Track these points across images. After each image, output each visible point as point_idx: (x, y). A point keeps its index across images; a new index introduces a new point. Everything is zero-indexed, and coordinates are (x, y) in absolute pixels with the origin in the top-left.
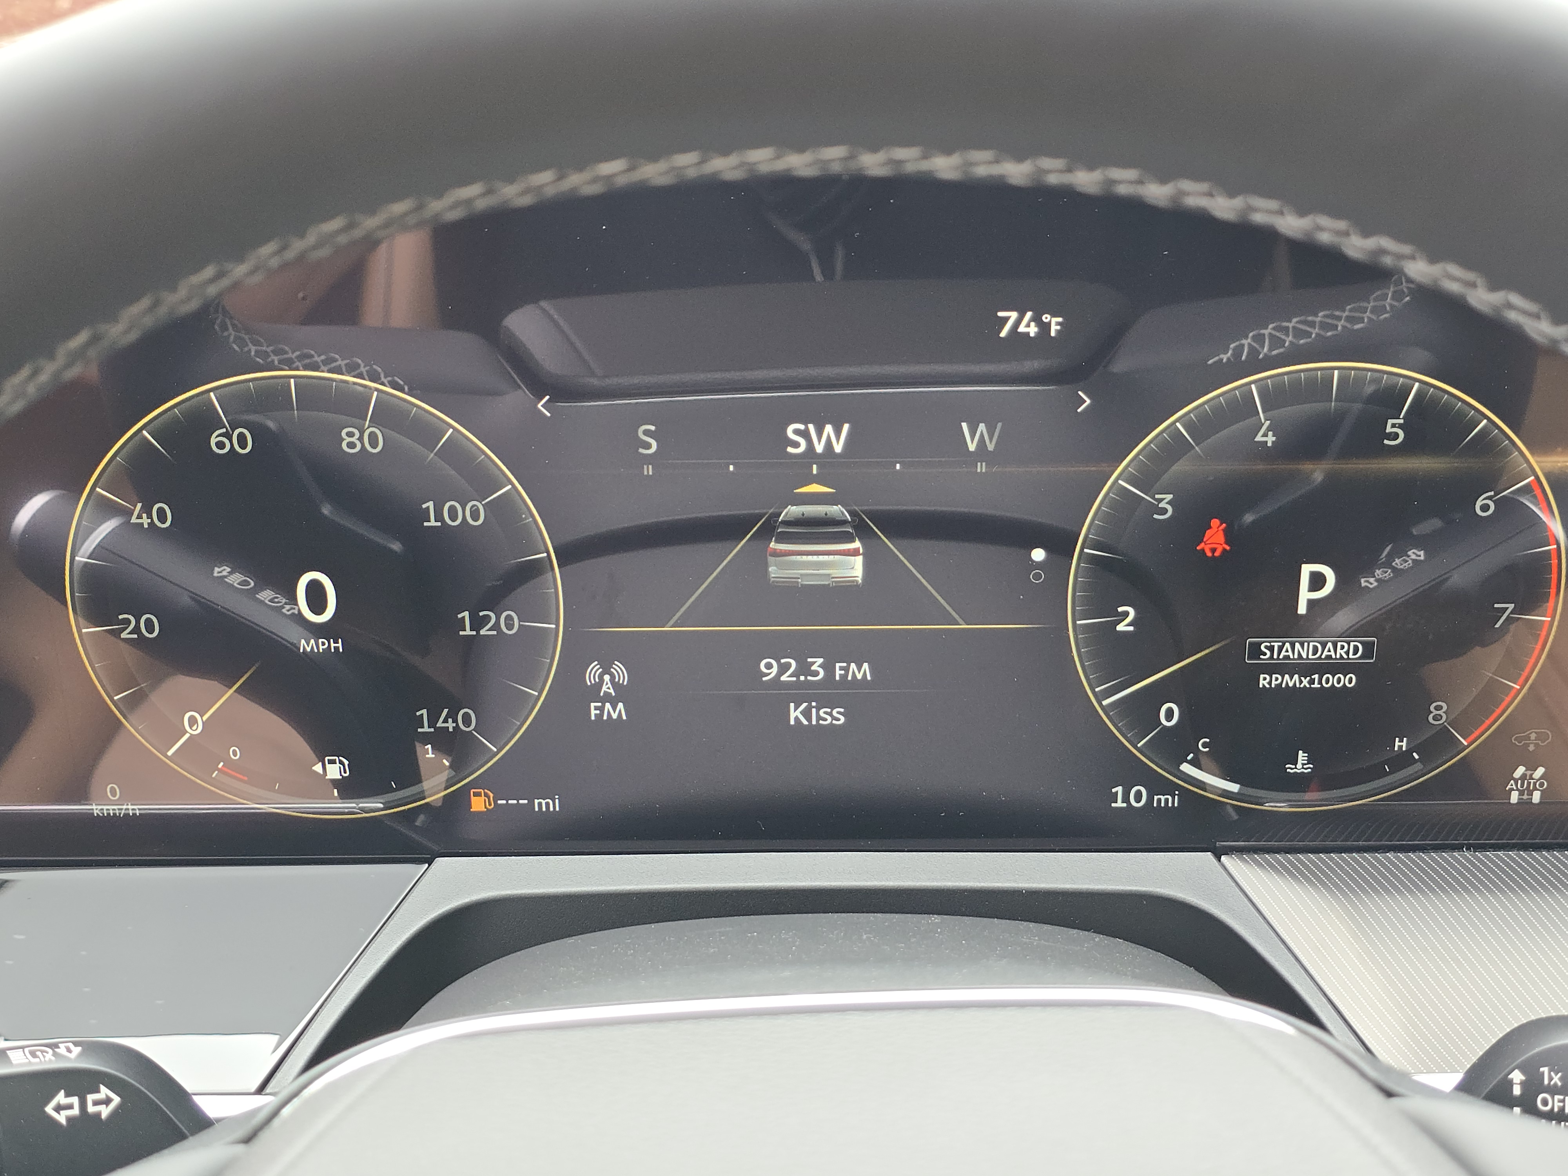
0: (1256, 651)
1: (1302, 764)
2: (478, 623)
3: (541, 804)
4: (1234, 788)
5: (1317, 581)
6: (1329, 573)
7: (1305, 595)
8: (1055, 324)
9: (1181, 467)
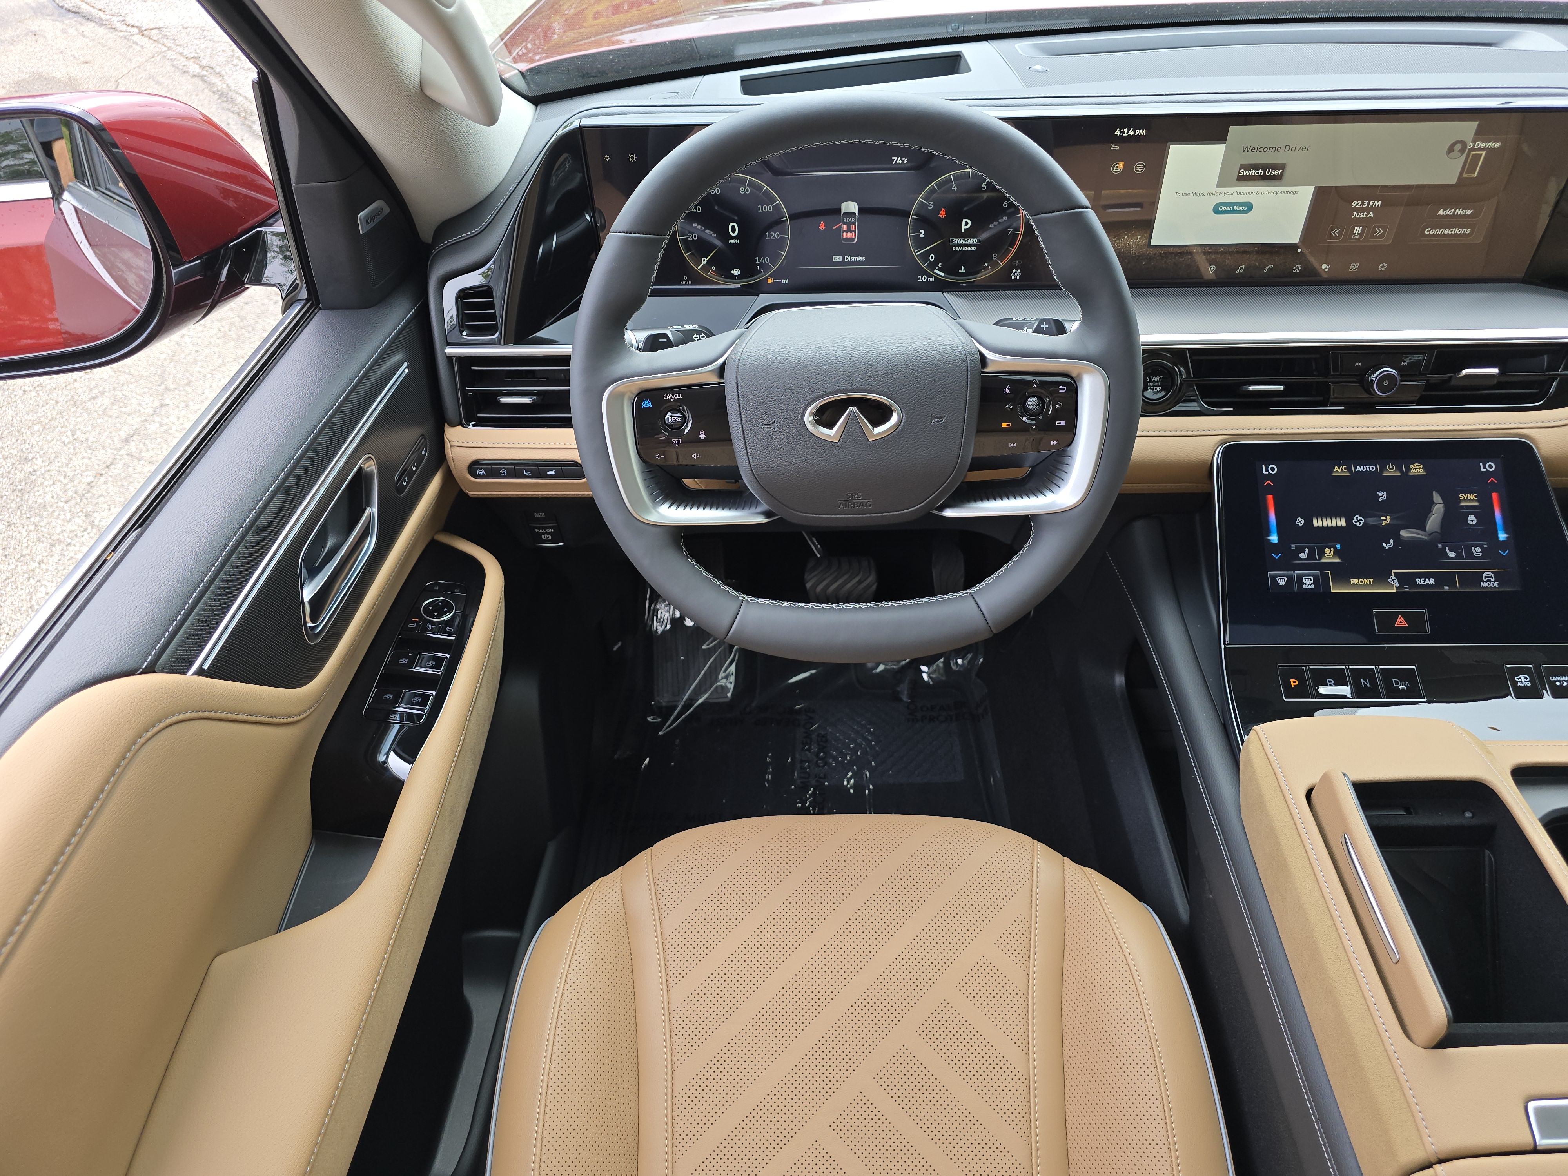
0: (952, 241)
1: (963, 270)
2: (770, 236)
3: (784, 281)
4: (943, 274)
5: (966, 224)
6: (969, 222)
7: (964, 227)
8: (905, 160)
9: (935, 196)
